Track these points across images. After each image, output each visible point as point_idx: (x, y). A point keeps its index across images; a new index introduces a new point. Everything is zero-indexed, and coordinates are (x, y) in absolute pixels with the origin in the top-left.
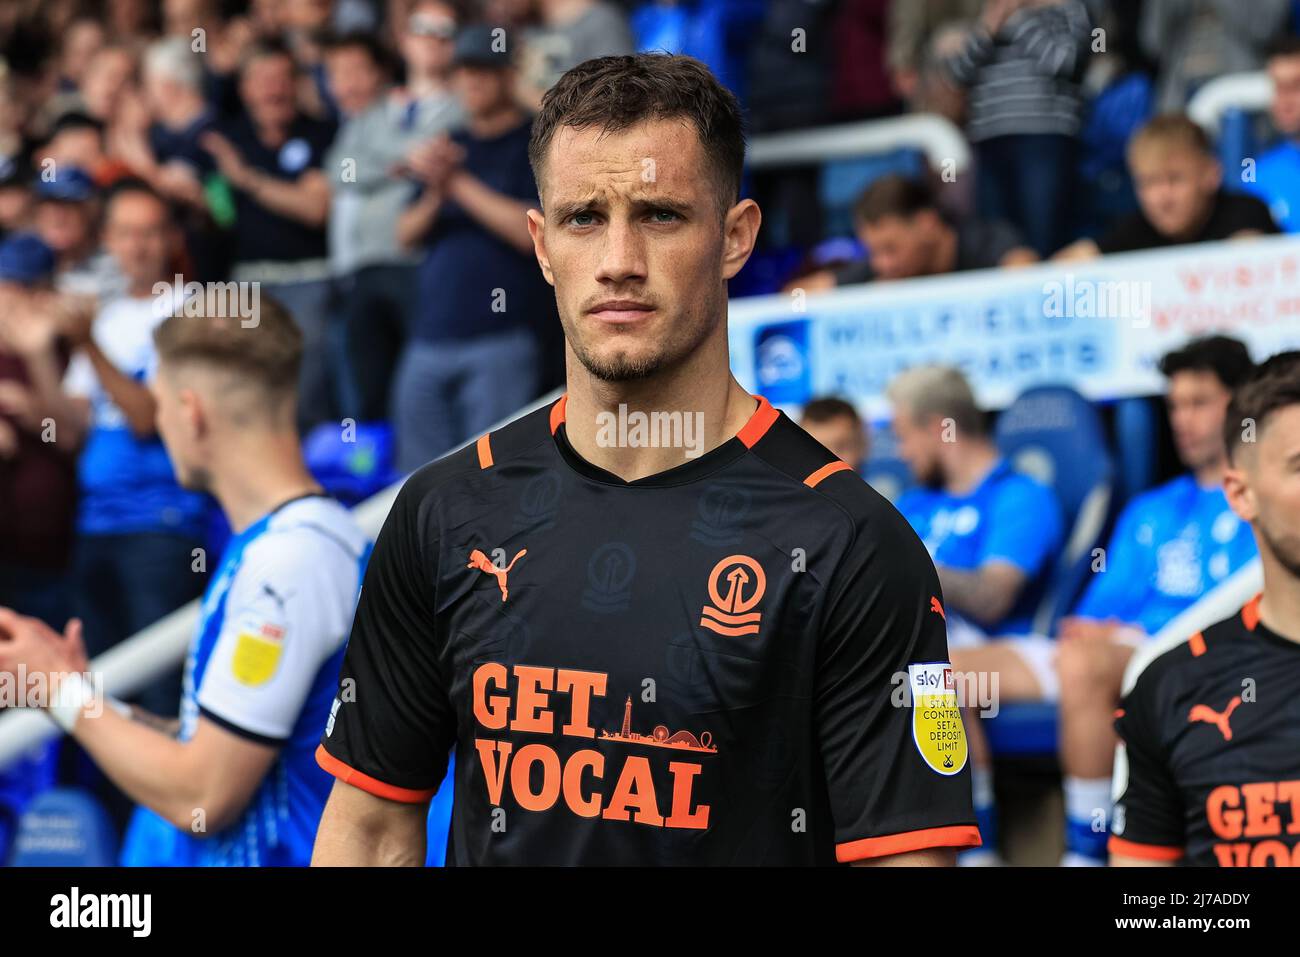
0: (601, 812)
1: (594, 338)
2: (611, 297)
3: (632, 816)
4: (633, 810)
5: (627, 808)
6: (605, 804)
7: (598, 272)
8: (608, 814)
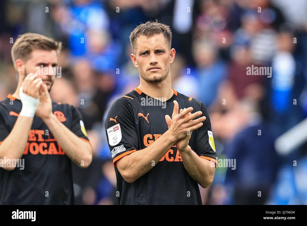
0: (174, 160)
1: (149, 75)
2: (152, 66)
3: (180, 160)
4: (180, 159)
5: (179, 159)
6: (174, 159)
7: (150, 63)
8: (176, 160)
